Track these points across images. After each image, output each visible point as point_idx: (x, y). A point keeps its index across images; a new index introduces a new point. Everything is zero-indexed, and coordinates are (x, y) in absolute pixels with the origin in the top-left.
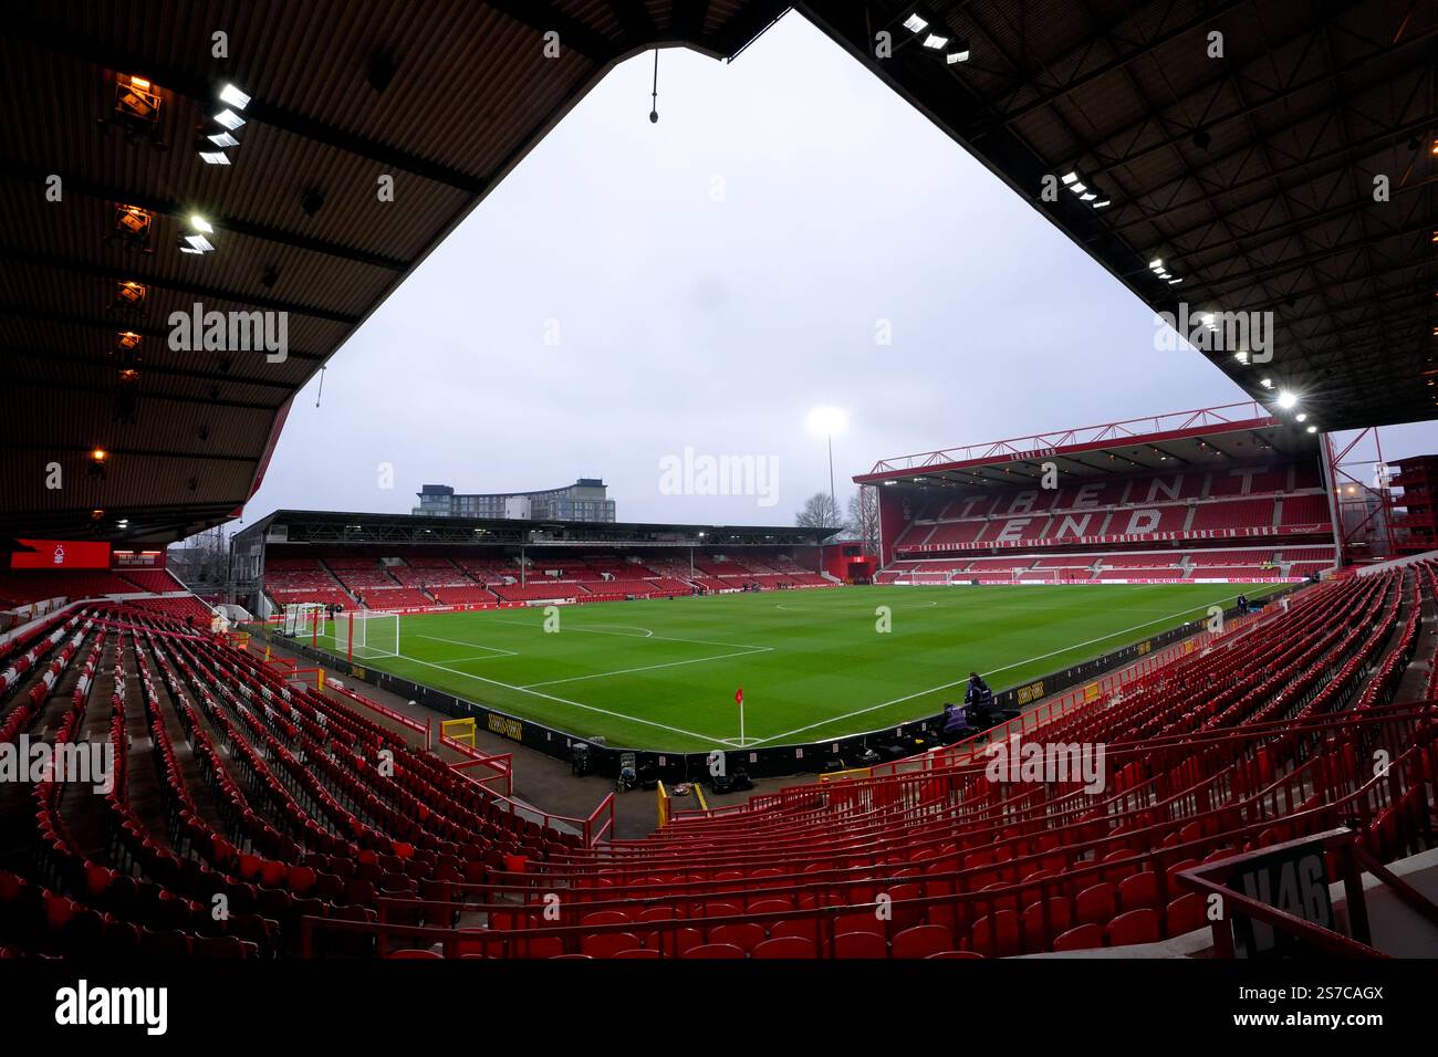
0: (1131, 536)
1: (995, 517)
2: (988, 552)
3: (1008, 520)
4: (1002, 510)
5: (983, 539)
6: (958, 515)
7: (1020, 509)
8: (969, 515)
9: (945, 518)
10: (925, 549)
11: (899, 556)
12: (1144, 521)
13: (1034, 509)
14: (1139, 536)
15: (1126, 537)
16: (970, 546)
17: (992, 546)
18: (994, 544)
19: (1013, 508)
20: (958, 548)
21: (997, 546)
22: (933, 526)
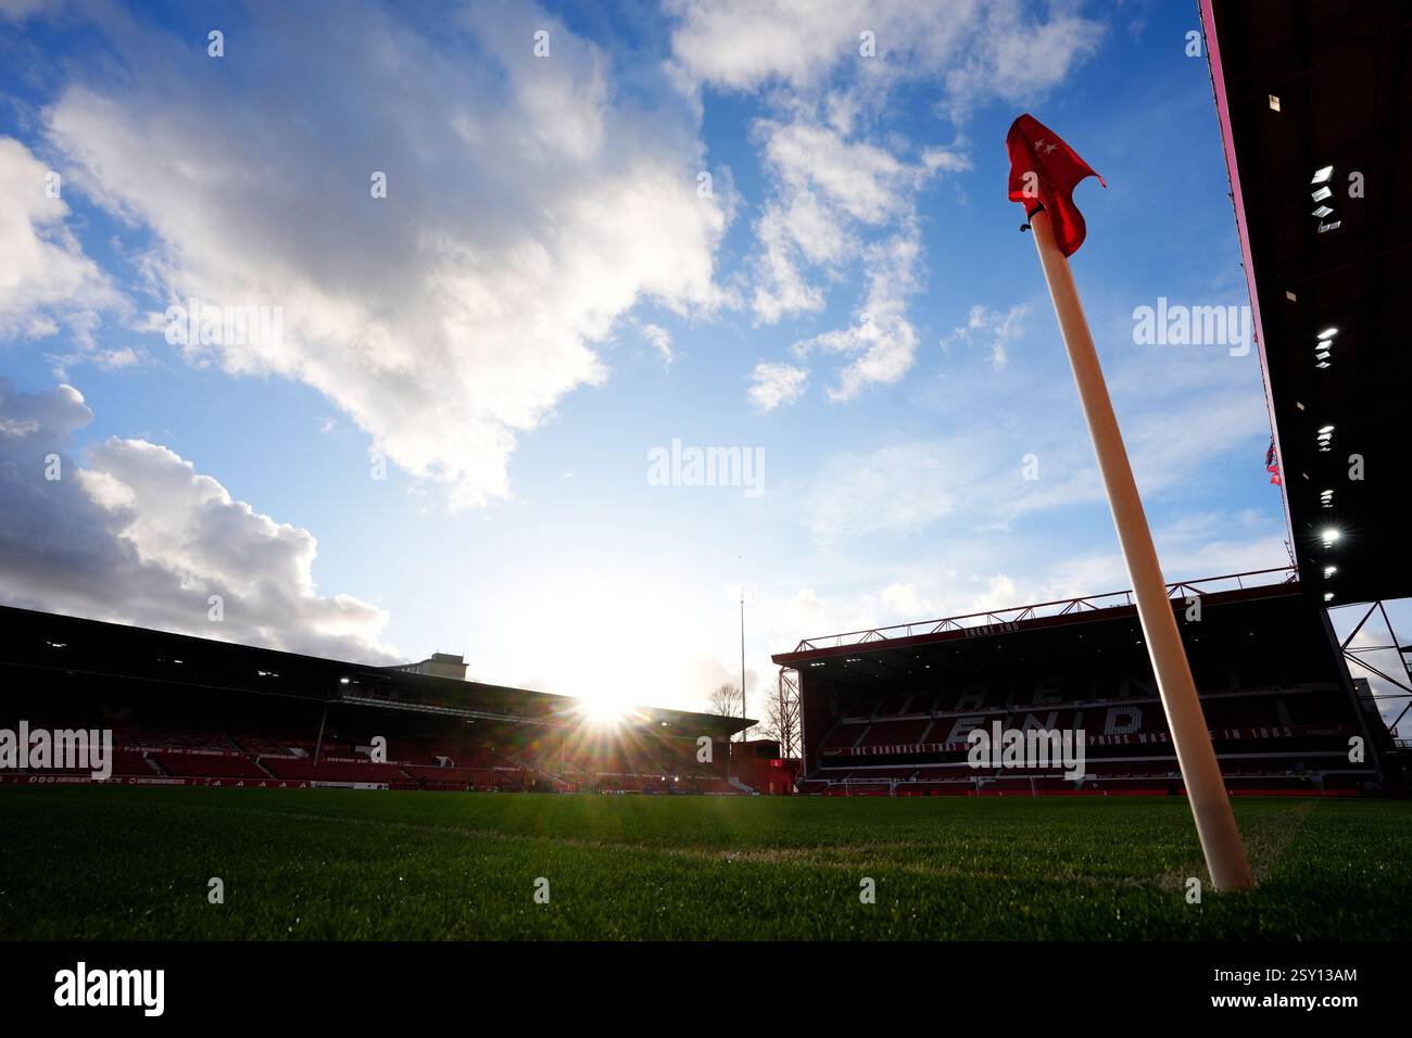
0: (1113, 737)
1: (940, 715)
2: (936, 757)
3: (956, 719)
4: (948, 706)
5: (929, 740)
6: (895, 712)
7: (969, 706)
8: (909, 712)
9: (879, 715)
10: (858, 752)
11: (828, 761)
12: (1123, 721)
13: (985, 706)
14: (1122, 737)
15: (1106, 738)
16: (914, 749)
17: (941, 749)
18: (944, 747)
19: (960, 705)
20: (899, 751)
21: (948, 749)
22: (864, 725)
